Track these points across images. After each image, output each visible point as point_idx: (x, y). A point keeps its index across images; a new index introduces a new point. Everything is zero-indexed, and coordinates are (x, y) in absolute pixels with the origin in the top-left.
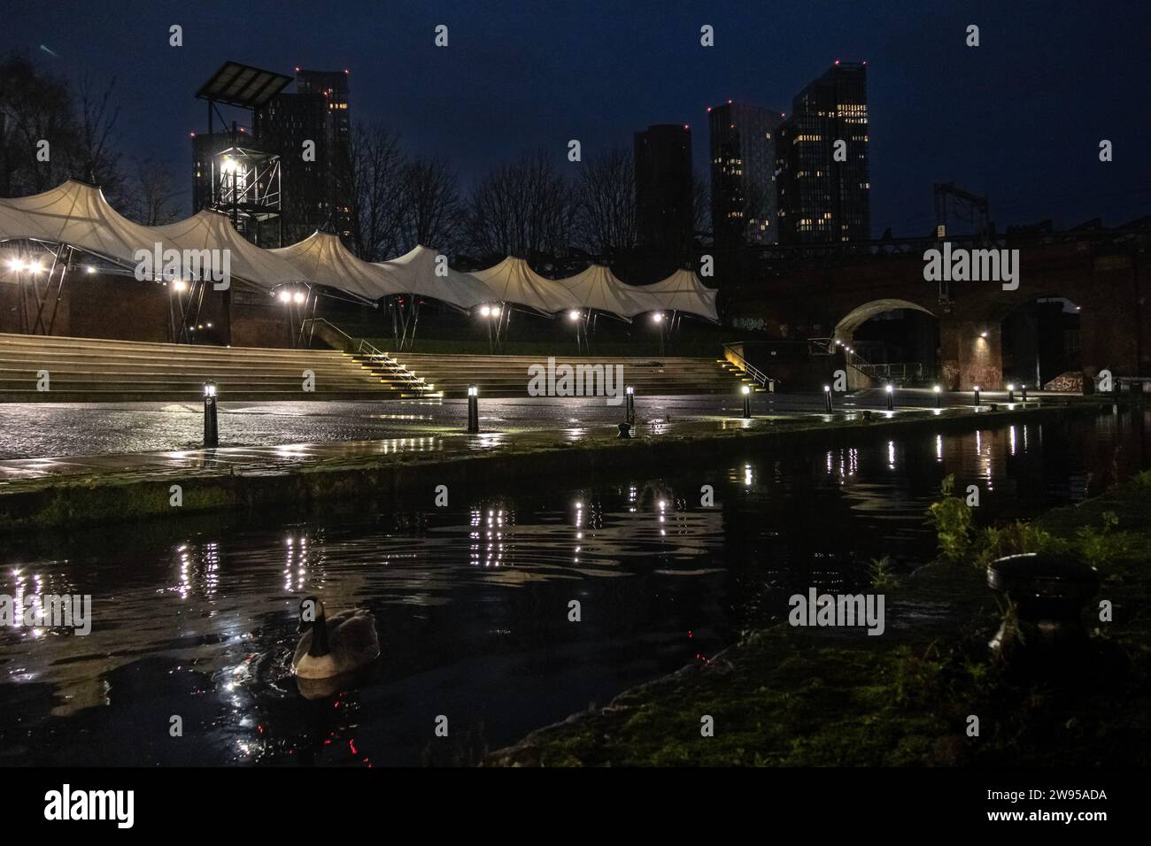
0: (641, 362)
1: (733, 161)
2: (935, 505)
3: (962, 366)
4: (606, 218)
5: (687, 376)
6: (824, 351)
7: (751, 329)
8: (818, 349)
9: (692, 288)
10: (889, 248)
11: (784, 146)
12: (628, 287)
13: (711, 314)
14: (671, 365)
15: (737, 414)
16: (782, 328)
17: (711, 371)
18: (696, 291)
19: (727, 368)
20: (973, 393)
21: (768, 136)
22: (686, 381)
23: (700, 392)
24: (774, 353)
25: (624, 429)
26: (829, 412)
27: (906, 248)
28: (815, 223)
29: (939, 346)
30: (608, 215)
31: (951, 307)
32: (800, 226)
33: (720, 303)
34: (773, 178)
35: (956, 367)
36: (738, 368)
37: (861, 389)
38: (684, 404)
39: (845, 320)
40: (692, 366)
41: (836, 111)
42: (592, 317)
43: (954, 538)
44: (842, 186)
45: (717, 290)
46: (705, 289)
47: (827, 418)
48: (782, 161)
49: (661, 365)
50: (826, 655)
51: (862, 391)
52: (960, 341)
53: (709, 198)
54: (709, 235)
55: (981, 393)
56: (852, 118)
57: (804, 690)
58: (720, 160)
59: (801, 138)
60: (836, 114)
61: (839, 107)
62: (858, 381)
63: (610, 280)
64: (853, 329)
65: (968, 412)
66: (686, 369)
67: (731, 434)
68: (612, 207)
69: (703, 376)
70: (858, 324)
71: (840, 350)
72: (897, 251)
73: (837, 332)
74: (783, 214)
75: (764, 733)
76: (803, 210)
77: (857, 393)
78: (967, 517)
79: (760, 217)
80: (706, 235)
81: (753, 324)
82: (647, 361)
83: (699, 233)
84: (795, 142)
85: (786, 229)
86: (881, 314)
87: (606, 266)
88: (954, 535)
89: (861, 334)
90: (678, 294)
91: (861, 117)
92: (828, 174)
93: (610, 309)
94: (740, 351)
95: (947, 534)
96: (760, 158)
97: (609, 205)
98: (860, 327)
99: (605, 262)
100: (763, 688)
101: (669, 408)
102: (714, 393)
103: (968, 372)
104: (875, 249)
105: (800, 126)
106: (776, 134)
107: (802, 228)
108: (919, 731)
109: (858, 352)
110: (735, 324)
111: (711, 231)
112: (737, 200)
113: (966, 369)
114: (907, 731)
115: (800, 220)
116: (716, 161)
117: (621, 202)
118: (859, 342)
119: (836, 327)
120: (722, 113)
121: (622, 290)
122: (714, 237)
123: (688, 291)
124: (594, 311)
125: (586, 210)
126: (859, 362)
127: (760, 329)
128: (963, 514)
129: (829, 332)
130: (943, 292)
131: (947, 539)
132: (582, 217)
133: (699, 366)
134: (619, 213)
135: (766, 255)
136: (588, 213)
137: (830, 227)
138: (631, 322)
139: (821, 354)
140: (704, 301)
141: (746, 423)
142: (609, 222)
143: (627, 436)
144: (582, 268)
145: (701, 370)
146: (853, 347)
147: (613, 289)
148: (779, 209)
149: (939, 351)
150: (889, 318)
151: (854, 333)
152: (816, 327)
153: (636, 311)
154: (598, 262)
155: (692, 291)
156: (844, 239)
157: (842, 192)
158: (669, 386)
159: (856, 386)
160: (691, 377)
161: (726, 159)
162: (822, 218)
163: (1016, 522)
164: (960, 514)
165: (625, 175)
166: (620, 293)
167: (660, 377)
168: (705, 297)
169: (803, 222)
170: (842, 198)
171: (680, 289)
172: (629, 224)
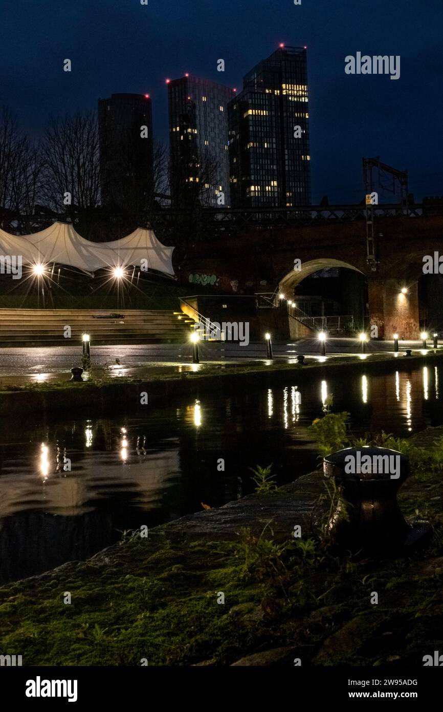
0: (103, 314)
1: (189, 130)
2: (316, 421)
3: (386, 318)
4: (69, 178)
5: (146, 327)
6: (269, 304)
7: (204, 284)
8: (264, 302)
9: (150, 245)
10: (326, 214)
11: (236, 119)
12: (89, 243)
13: (167, 269)
14: (131, 317)
15: (187, 360)
16: (233, 283)
17: (168, 322)
18: (154, 248)
19: (183, 320)
20: (393, 342)
21: (222, 109)
22: (145, 332)
23: (157, 341)
24: (225, 306)
25: (77, 373)
26: (270, 357)
27: (340, 214)
28: (263, 190)
29: (367, 302)
30: (72, 175)
31: (377, 265)
32: (250, 191)
33: (176, 260)
34: (226, 148)
35: (382, 319)
36: (193, 320)
37: (302, 338)
38: (142, 352)
39: (288, 276)
40: (152, 318)
41: (281, 90)
42: (56, 272)
43: (331, 449)
44: (286, 157)
45: (173, 248)
46: (162, 246)
47: (268, 362)
48: (234, 132)
49: (122, 317)
50: (195, 546)
51: (302, 340)
52: (384, 296)
53: (166, 163)
54: (167, 197)
55: (400, 342)
56: (294, 96)
57: (164, 575)
58: (178, 129)
59: (250, 112)
60: (281, 92)
61: (284, 86)
62: (299, 330)
63: (73, 236)
64: (295, 285)
65: (388, 357)
66: (145, 321)
67: (178, 377)
68: (76, 168)
69: (161, 327)
70: (299, 280)
71: (283, 303)
72: (333, 217)
73: (281, 287)
74: (235, 181)
75: (115, 611)
76: (253, 178)
77: (298, 342)
78: (342, 430)
79: (215, 182)
80: (163, 196)
81: (208, 279)
82: (109, 313)
83: (159, 195)
84: (245, 116)
85: (237, 194)
86: (320, 272)
87: (68, 223)
88: (331, 446)
89: (301, 289)
90: (138, 251)
91: (302, 96)
92: (274, 146)
93: (74, 264)
94: (195, 305)
95: (325, 445)
96: (215, 128)
97: (73, 166)
98: (300, 283)
99: (69, 219)
100: (128, 576)
101: (129, 356)
102: (172, 343)
103: (391, 324)
104: (314, 214)
105: (250, 101)
106: (229, 108)
107: (252, 194)
108: (251, 599)
109: (300, 305)
110: (191, 278)
111: (168, 193)
112: (194, 165)
113: (389, 320)
114: (240, 600)
115: (250, 187)
116: (174, 130)
117: (84, 164)
118: (301, 297)
119: (280, 283)
120: (180, 85)
121: (83, 246)
122: (172, 199)
123: (147, 248)
124: (58, 265)
125: (51, 170)
126: (301, 315)
127: (213, 284)
128: (339, 428)
129: (274, 288)
130: (371, 253)
131: (325, 450)
132: (46, 176)
133: (158, 318)
134: (82, 173)
135: (220, 217)
136: (52, 172)
137: (276, 194)
138: (93, 276)
139: (266, 307)
140: (161, 258)
141: (195, 367)
142: (73, 180)
143: (81, 379)
144: (46, 225)
145: (158, 322)
146: (295, 301)
147: (76, 245)
148: (231, 176)
149: (367, 305)
150: (326, 276)
151: (296, 288)
152: (263, 283)
153: (97, 266)
154: (62, 219)
155: (150, 248)
156: (288, 205)
157: (287, 162)
158: (131, 336)
159: (297, 336)
160: (150, 328)
161: (183, 128)
162: (269, 185)
163: (381, 433)
164: (336, 428)
165: (88, 138)
166: (82, 248)
167: (122, 328)
168: (162, 254)
169: (252, 188)
170: (287, 168)
171: (138, 246)
172: (92, 185)
